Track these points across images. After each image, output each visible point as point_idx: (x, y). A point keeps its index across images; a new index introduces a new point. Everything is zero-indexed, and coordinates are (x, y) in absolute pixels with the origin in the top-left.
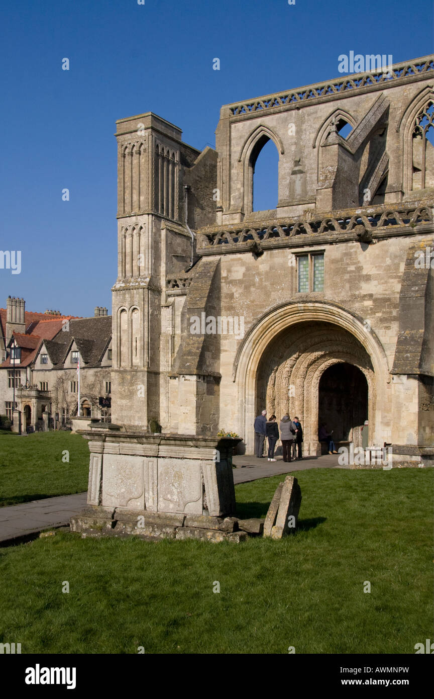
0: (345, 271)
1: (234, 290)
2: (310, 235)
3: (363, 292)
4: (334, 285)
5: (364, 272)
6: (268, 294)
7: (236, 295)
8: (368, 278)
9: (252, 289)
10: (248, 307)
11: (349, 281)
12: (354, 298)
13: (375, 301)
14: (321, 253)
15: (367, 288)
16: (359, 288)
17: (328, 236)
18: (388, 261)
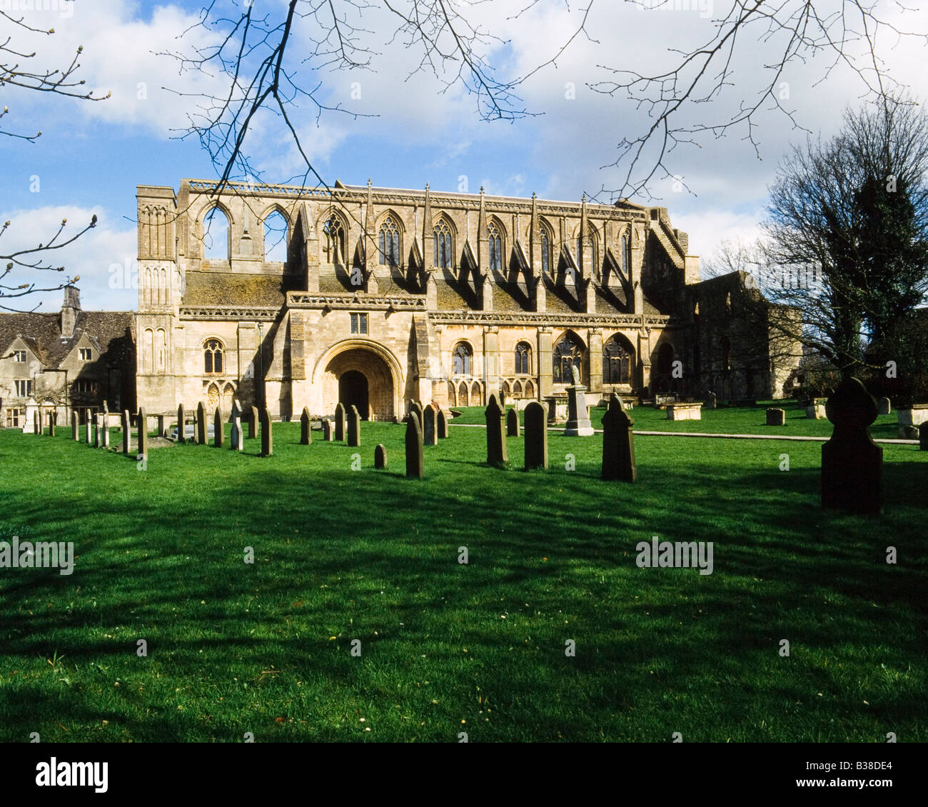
0: (379, 325)
1: (312, 329)
2: (362, 305)
3: (390, 336)
4: (374, 332)
5: (390, 326)
6: (334, 333)
7: (313, 333)
8: (392, 329)
9: (324, 330)
10: (322, 340)
11: (382, 330)
12: (385, 339)
13: (397, 341)
14: (365, 314)
15: (391, 334)
16: (387, 334)
17: (373, 306)
18: (402, 322)
